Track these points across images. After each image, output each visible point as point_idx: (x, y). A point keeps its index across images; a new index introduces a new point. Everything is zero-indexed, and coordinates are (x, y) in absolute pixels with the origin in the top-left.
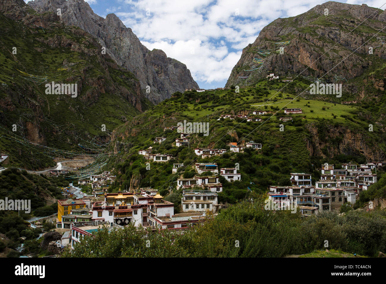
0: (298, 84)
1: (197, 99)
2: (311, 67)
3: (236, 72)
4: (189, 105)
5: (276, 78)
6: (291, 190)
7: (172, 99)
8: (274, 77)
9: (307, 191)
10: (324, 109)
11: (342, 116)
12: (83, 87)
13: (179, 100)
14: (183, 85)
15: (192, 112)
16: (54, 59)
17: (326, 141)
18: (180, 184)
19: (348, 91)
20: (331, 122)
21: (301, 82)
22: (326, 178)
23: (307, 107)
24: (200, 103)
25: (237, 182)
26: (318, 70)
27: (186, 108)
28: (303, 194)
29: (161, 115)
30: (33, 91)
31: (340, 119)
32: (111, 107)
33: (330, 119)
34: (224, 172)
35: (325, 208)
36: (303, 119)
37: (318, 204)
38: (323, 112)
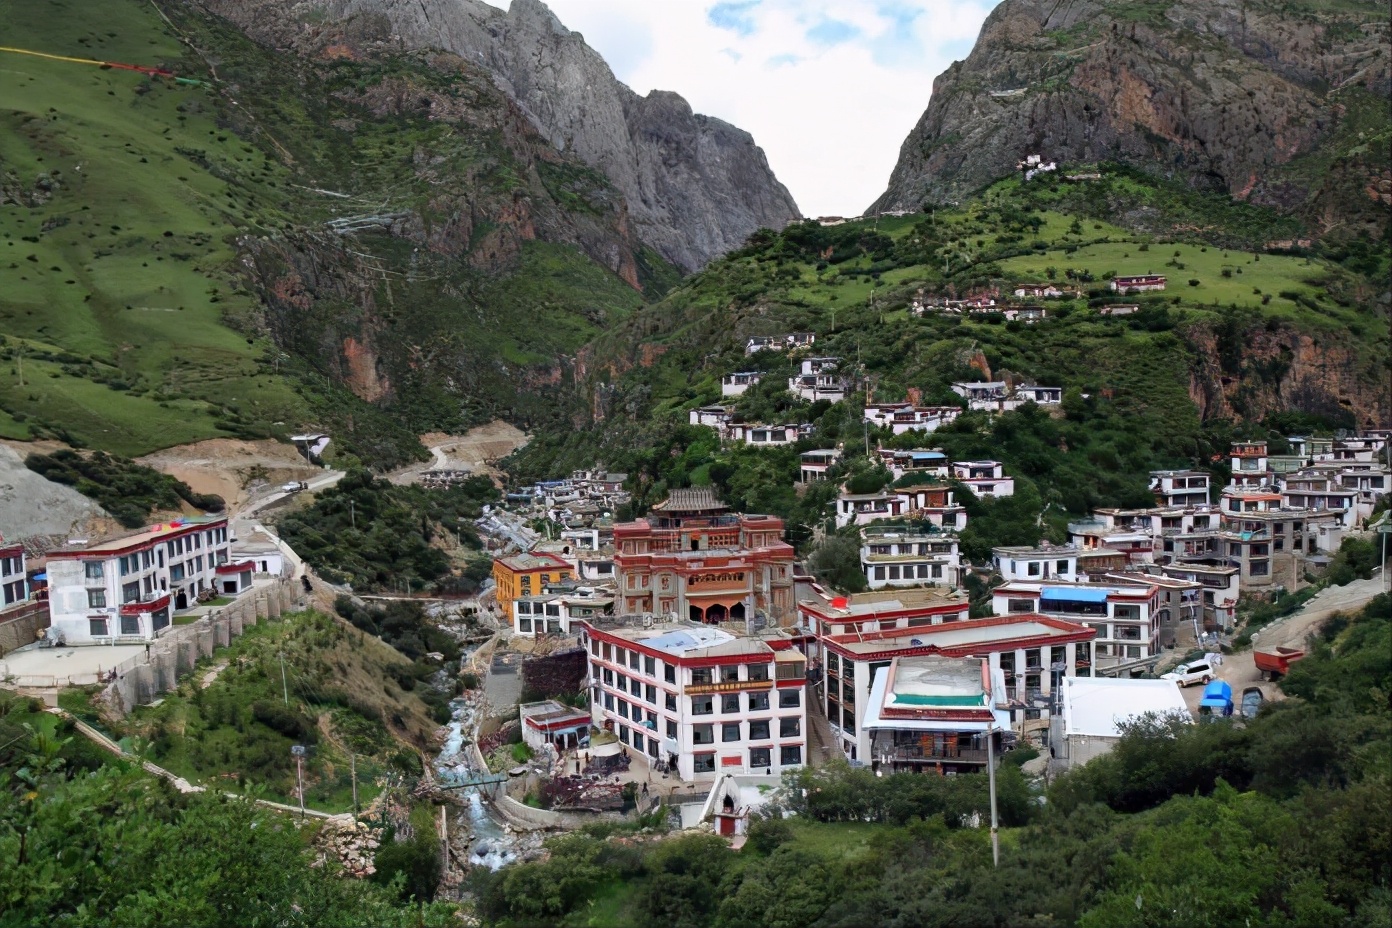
0: (1115, 185)
1: (825, 249)
2: (1155, 131)
3: (922, 155)
4: (801, 266)
5: (1047, 169)
6: (1157, 522)
7: (747, 253)
8: (1040, 166)
9: (1201, 521)
10: (1227, 274)
11: (1284, 295)
12: (474, 225)
13: (769, 253)
14: (745, 196)
15: (816, 288)
16: (388, 148)
17: (1243, 375)
18: (846, 510)
19: (1272, 202)
20: (1257, 314)
21: (1127, 178)
22: (1245, 481)
23: (1174, 269)
24: (833, 261)
25: (1004, 502)
26: (1177, 140)
27: (796, 278)
28: (1190, 530)
29: (721, 303)
30: (344, 246)
31: (1281, 307)
32: (555, 282)
33: (1251, 306)
34: (967, 474)
35: (1258, 568)
36: (1173, 310)
37: (1235, 558)
38: (1226, 284)
